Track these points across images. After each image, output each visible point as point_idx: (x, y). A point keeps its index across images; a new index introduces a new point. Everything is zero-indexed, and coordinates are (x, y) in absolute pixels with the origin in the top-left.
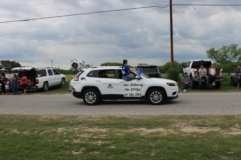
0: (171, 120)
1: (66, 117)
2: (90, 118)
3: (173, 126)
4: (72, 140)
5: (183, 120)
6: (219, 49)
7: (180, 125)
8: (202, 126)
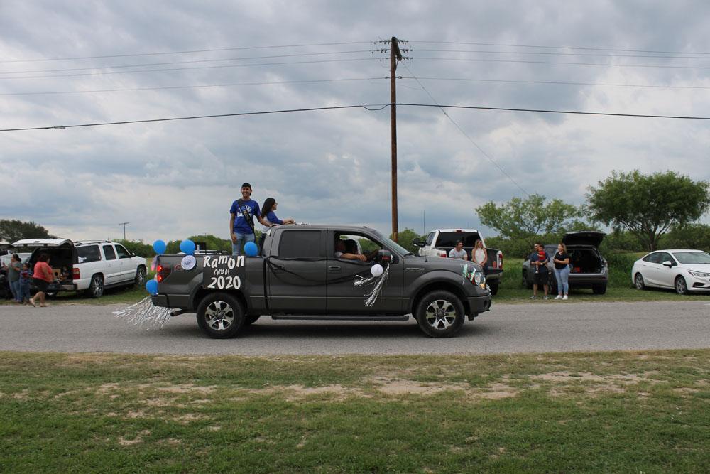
0: (366, 366)
2: (183, 361)
3: (365, 381)
4: (126, 413)
5: (391, 367)
6: (505, 206)
7: (384, 378)
8: (429, 379)
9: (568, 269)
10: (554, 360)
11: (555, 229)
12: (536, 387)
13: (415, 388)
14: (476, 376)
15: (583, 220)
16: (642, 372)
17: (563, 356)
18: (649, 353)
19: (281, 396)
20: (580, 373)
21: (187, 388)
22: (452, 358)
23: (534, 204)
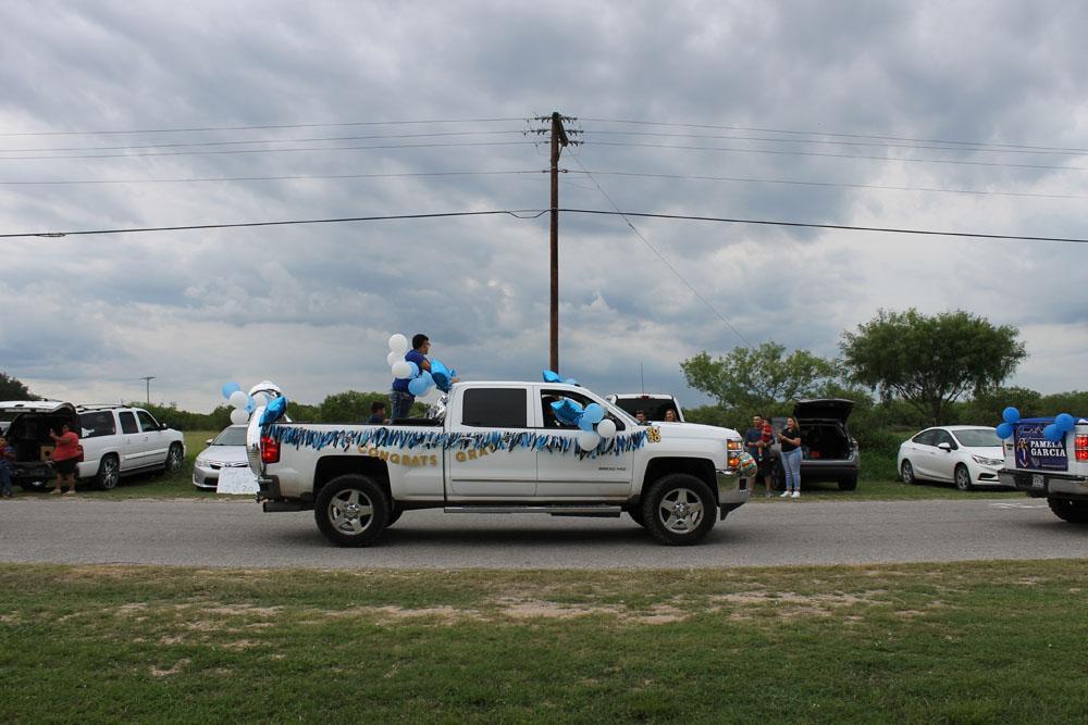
0: (490, 583)
1: (156, 572)
3: (487, 602)
4: (158, 639)
5: (524, 584)
6: (724, 360)
7: (512, 598)
8: (572, 599)
9: (799, 452)
10: (748, 577)
11: (798, 394)
12: (716, 609)
13: (553, 611)
14: (636, 596)
15: (837, 380)
16: (863, 592)
17: (763, 572)
18: (881, 567)
19: (369, 619)
20: (779, 594)
21: (244, 609)
22: (610, 573)
23: (767, 357)
